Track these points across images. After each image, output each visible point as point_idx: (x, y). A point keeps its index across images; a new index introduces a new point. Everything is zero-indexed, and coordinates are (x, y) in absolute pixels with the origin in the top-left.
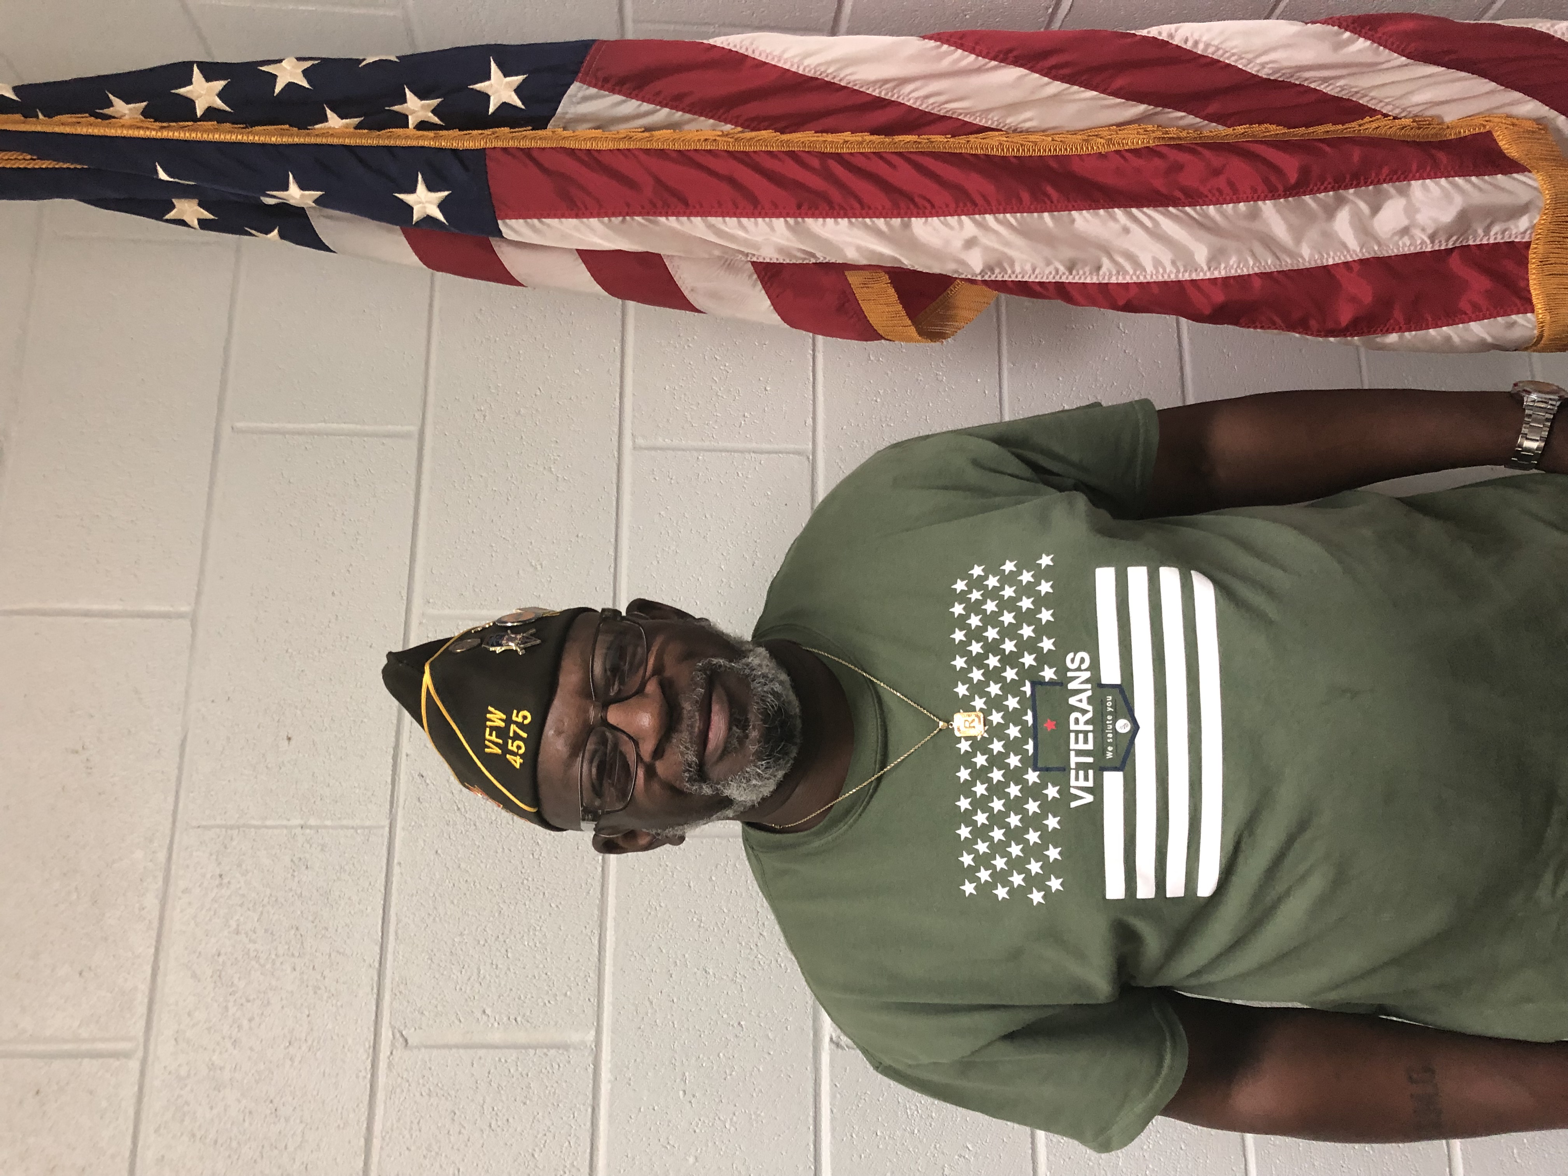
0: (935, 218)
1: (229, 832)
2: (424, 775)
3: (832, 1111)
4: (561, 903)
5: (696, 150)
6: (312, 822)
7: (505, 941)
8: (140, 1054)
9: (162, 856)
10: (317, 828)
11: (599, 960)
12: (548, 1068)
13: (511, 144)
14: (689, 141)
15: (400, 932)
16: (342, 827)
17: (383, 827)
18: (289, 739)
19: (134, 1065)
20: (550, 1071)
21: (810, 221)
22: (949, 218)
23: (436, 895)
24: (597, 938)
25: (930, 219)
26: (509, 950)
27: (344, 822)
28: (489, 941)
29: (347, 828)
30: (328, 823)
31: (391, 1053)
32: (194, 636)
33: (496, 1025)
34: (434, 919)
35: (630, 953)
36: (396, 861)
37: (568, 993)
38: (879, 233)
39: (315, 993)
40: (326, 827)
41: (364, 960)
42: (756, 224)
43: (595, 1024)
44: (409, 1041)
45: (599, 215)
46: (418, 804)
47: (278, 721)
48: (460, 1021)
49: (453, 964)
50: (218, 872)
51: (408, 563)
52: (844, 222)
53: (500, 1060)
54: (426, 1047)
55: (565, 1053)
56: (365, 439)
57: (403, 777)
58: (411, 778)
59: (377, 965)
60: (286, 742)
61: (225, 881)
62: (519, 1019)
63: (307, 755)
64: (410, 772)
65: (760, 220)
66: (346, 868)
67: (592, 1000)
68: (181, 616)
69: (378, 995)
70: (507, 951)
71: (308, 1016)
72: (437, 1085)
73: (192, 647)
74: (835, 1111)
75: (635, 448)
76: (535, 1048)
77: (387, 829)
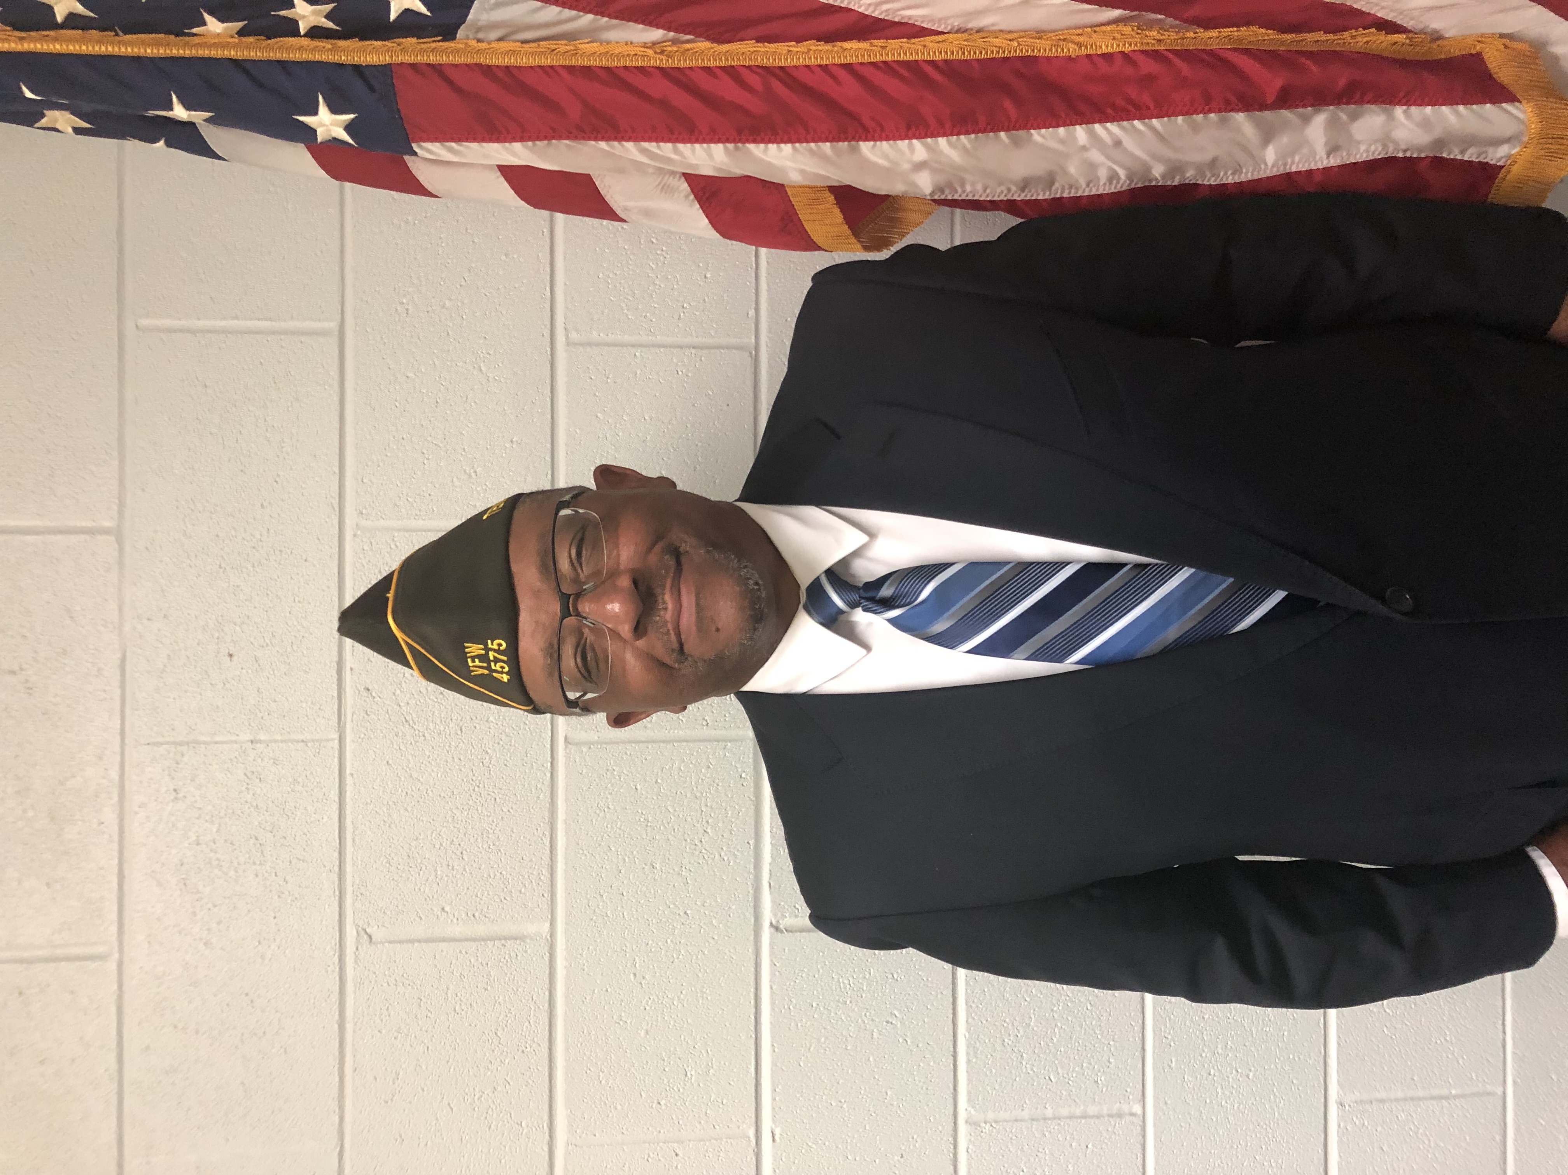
0: (884, 143)
1: (179, 748)
2: (370, 688)
3: (771, 988)
4: (512, 808)
5: (625, 67)
6: (262, 737)
7: (460, 845)
8: (116, 956)
9: (114, 774)
10: (268, 744)
11: (551, 860)
12: (507, 958)
13: (420, 59)
14: (617, 56)
15: (357, 839)
16: (292, 741)
17: (333, 740)
18: (231, 655)
19: (112, 966)
20: (509, 960)
21: (751, 146)
22: (899, 142)
23: (390, 803)
24: (549, 839)
25: (878, 143)
26: (464, 852)
27: (294, 736)
28: (444, 845)
29: (298, 742)
30: (279, 737)
31: (357, 949)
32: (121, 551)
33: (455, 920)
34: (389, 826)
35: (581, 852)
36: (348, 772)
37: (523, 890)
38: (824, 158)
39: (279, 897)
40: (276, 741)
41: (325, 866)
42: (693, 151)
43: (549, 917)
44: (373, 937)
45: (522, 139)
46: (366, 716)
47: (218, 638)
48: (421, 919)
49: (411, 867)
50: (172, 788)
51: (337, 471)
52: (787, 148)
53: (461, 952)
54: (390, 942)
55: (522, 943)
56: (282, 337)
57: (349, 691)
58: (357, 692)
59: (336, 869)
60: (228, 658)
61: (181, 795)
62: (477, 915)
63: (250, 671)
64: (356, 686)
65: (697, 146)
66: (300, 780)
67: (546, 895)
68: (106, 531)
69: (340, 897)
70: (462, 853)
71: (275, 918)
72: (403, 975)
73: (121, 564)
74: (774, 987)
75: (569, 343)
76: (493, 939)
77: (337, 741)
